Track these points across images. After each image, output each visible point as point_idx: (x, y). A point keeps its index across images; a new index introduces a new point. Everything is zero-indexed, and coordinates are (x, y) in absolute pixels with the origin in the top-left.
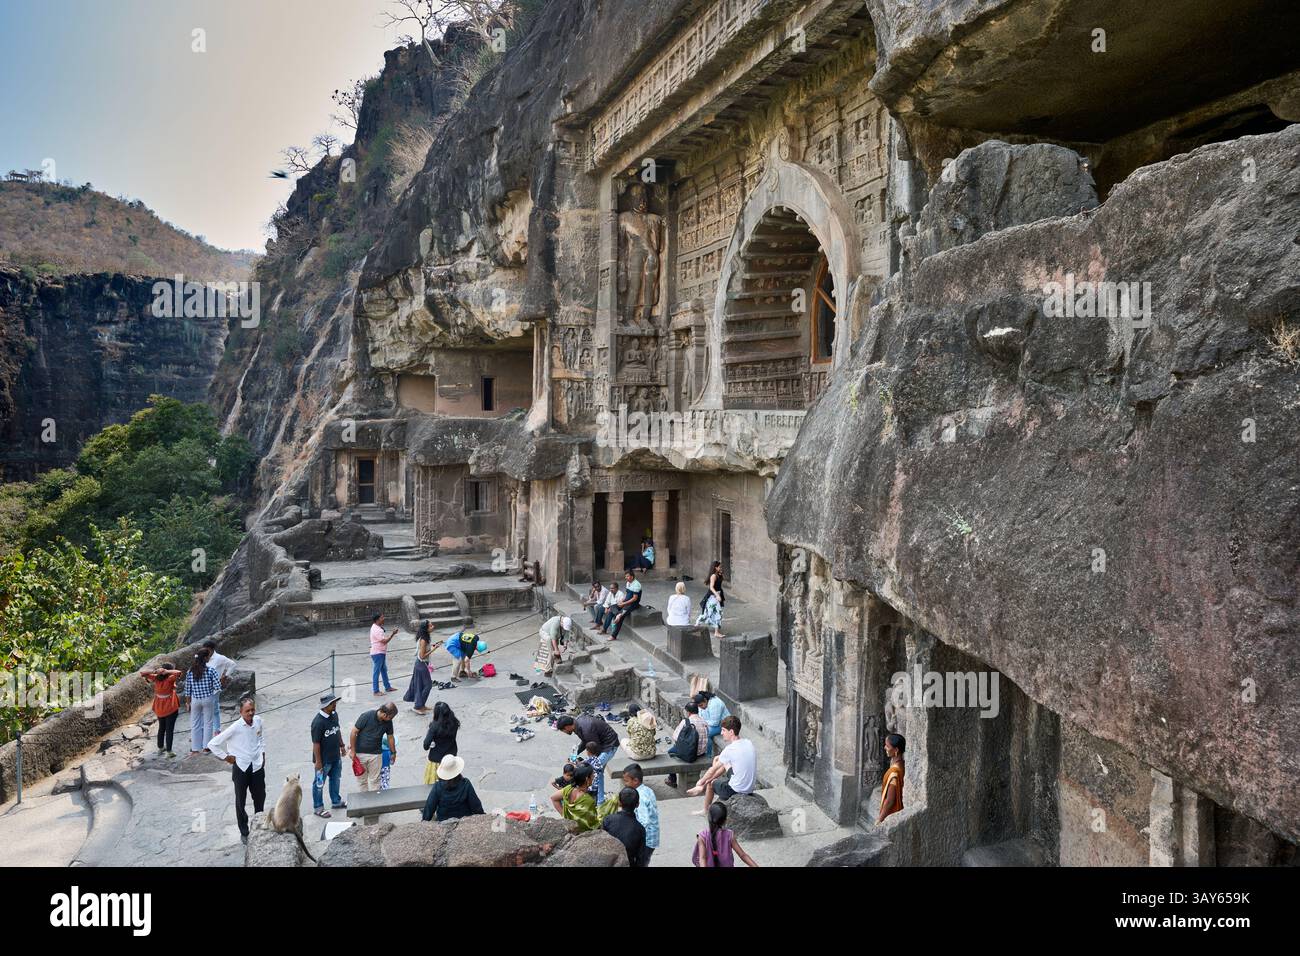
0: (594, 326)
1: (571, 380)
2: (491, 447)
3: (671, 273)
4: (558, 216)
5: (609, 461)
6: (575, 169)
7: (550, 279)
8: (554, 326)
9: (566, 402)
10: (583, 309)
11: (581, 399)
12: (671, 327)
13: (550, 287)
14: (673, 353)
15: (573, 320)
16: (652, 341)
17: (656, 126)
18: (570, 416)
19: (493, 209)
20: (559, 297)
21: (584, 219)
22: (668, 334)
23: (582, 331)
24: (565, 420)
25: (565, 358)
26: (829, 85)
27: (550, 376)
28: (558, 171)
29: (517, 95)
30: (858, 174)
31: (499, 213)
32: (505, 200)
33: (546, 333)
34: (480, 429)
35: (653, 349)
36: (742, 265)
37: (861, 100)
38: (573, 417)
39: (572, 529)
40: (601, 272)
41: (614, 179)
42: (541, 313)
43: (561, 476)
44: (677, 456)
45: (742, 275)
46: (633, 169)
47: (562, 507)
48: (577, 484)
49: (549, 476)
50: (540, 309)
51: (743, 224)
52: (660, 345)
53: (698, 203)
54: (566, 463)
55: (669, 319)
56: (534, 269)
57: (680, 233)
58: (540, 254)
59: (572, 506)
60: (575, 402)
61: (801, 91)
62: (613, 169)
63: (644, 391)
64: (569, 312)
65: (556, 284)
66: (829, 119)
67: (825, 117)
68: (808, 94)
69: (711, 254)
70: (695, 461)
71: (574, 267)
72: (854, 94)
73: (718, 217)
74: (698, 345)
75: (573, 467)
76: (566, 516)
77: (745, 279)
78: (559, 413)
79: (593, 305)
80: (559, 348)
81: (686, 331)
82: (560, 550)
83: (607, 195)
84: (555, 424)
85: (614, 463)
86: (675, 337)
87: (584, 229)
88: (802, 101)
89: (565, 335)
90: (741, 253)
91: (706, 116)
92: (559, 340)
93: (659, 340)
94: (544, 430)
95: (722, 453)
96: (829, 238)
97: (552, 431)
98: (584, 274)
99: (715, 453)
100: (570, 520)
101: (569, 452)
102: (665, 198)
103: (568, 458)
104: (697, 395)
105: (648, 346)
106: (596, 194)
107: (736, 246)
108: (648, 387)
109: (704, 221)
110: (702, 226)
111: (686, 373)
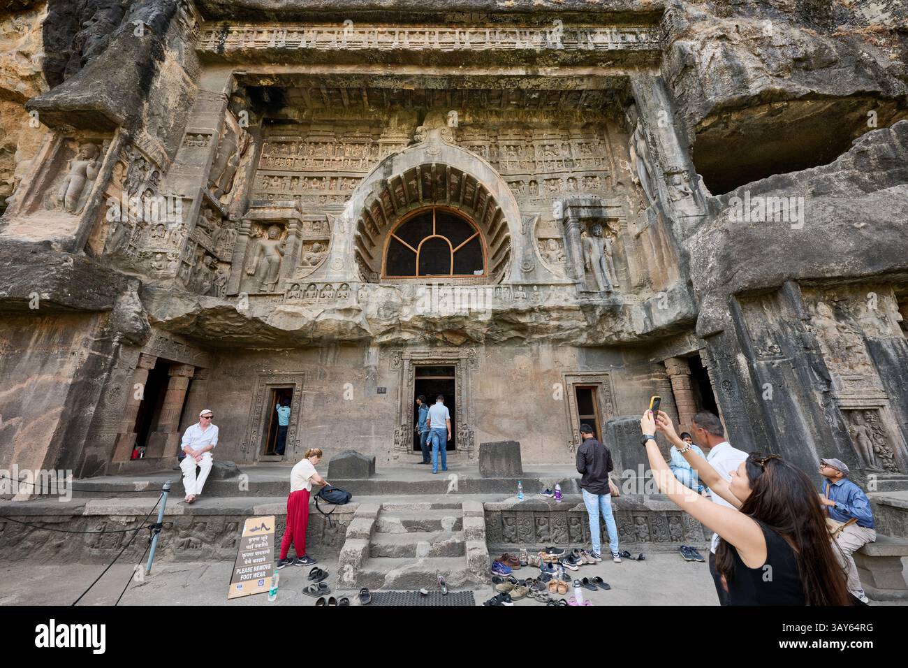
0: (165, 173)
3: (251, 177)
4: (165, 52)
5: (162, 314)
6: (190, 37)
7: (141, 95)
8: (128, 142)
9: (108, 231)
10: (163, 151)
11: (125, 236)
12: (248, 215)
13: (138, 102)
14: (245, 239)
15: (151, 152)
16: (220, 220)
18: (105, 249)
20: (146, 120)
21: (184, 80)
22: (241, 221)
23: (153, 169)
24: (99, 249)
25: (127, 182)
26: (492, 120)
27: (104, 188)
28: (174, 21)
30: (509, 169)
33: (112, 146)
35: (219, 227)
36: (380, 190)
37: (511, 137)
38: (108, 252)
39: (104, 389)
40: (189, 134)
41: (236, 76)
42: (122, 117)
43: (102, 312)
44: (287, 318)
45: (376, 196)
46: (273, 80)
47: (86, 356)
48: (139, 325)
49: (90, 307)
50: (120, 112)
51: (391, 166)
52: (225, 228)
53: (300, 142)
54: (115, 297)
55: (246, 208)
56: (123, 71)
57: (266, 155)
58: (138, 64)
59: (116, 356)
60: (118, 236)
61: (467, 115)
62: (241, 68)
63: (209, 259)
64: (149, 140)
65: (146, 105)
66: (480, 137)
67: (476, 135)
68: (474, 118)
69: (317, 178)
70: (314, 323)
71: (166, 108)
72: (505, 133)
73: (332, 158)
74: (298, 236)
75: (130, 305)
76: (92, 369)
77: (376, 201)
78: (96, 238)
79: (172, 156)
80: (124, 167)
81: (266, 224)
82: (61, 423)
83: (219, 82)
84: (87, 248)
85: (168, 318)
86: (249, 225)
87: (182, 88)
88: (468, 119)
89: (136, 160)
90: (384, 183)
91: (412, 83)
92: (128, 159)
93: (226, 223)
94: (69, 247)
95: (350, 319)
96: (497, 191)
97: (84, 254)
98: (172, 123)
99: (341, 317)
100: (105, 375)
101: (122, 285)
102: (256, 125)
103: (119, 292)
104: (289, 275)
105: (214, 224)
106: (197, 73)
107: (379, 176)
108: (213, 257)
109: (309, 155)
110: (305, 157)
111: (256, 258)
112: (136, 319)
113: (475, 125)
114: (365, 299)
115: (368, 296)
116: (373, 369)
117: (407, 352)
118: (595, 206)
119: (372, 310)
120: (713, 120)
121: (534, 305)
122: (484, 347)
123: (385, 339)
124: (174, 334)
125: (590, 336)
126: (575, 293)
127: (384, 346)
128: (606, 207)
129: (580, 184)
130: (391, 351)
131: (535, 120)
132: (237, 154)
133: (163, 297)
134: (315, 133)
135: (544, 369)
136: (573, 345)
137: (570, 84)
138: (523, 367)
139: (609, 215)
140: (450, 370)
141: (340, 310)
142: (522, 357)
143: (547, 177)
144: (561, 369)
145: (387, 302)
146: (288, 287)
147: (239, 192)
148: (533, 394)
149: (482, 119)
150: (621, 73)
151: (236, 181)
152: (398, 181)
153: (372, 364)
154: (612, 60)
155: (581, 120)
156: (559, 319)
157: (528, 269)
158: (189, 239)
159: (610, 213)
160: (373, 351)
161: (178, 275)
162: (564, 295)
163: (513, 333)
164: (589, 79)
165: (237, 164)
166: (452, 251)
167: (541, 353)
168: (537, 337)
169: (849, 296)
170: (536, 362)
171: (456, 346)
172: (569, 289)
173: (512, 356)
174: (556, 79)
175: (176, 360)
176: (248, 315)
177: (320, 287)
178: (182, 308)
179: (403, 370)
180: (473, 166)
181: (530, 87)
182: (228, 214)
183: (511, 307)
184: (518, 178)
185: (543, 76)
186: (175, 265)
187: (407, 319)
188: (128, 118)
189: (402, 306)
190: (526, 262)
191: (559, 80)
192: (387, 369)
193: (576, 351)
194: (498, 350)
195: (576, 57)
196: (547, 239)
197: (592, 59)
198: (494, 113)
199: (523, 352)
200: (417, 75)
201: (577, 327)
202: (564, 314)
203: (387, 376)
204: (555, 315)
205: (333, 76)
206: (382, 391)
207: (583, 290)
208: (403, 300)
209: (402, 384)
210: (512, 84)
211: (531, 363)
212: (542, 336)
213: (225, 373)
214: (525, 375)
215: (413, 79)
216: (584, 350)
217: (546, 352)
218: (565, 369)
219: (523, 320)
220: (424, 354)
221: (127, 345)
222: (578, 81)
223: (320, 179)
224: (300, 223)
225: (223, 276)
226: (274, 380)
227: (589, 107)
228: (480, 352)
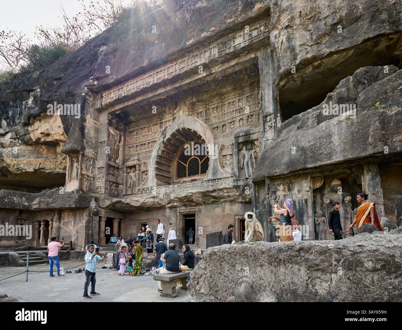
0: (96, 160)
1: (88, 176)
2: (45, 199)
3: (124, 150)
4: (86, 118)
5: (103, 205)
6: (92, 106)
7: (83, 138)
8: (83, 155)
9: (86, 183)
10: (94, 153)
11: (91, 183)
12: (125, 165)
13: (82, 141)
14: (125, 174)
15: (90, 155)
16: (117, 169)
17: (139, 96)
18: (86, 189)
19: (29, 119)
20: (86, 146)
21: (95, 123)
22: (123, 168)
23: (93, 160)
24: (85, 189)
25: (86, 168)
26: (205, 96)
27: (81, 172)
28: (86, 103)
29: (55, 78)
30: (214, 121)
31: (31, 121)
32: (38, 116)
33: (80, 157)
34: (27, 196)
35: (117, 172)
36: (163, 145)
37: (215, 103)
38: (88, 189)
39: (92, 227)
40: (100, 143)
41: (109, 113)
42: (79, 149)
43: (88, 207)
44: (135, 202)
45: (162, 148)
46: (120, 111)
47: (87, 219)
48: (96, 210)
49: (84, 207)
50: (79, 147)
51: (166, 133)
52: (119, 171)
53: (137, 130)
54: (89, 203)
55: (124, 163)
56: (76, 133)
57: (128, 139)
58: (79, 128)
59: (92, 218)
60: (89, 184)
61: (194, 98)
62: (109, 110)
63: (115, 184)
64: (89, 152)
65: (85, 141)
66: (202, 107)
67: (200, 106)
68: (197, 98)
69: (144, 144)
70: (144, 203)
71: (91, 138)
72: (212, 101)
73: (148, 134)
74: (139, 170)
75: (93, 204)
76: (88, 222)
77: (163, 150)
78: (83, 187)
79: (97, 153)
80: (84, 163)
81: (131, 167)
82: (86, 234)
83: (104, 118)
84: (82, 190)
85: (105, 206)
86: (125, 169)
87: (95, 127)
88: (194, 100)
89: (87, 160)
90: (163, 142)
91: (164, 95)
92: (85, 160)
93: (119, 170)
94: (78, 191)
95: (155, 200)
96: (206, 136)
97: (81, 192)
98: (94, 141)
99: (152, 200)
100: (91, 223)
101: (90, 199)
102: (122, 127)
103: (90, 201)
104: (138, 186)
105: (115, 171)
106: (98, 117)
107: (162, 140)
108: (116, 183)
109: (140, 134)
110: (139, 136)
111: (130, 181)
112: (94, 208)
113: (198, 101)
114: (158, 192)
115: (159, 191)
116: (168, 216)
117: (178, 209)
118: (247, 134)
119: (161, 196)
120: (285, 81)
121: (215, 188)
122: (204, 206)
123: (169, 206)
124: (110, 210)
125: (242, 198)
126: (232, 181)
127: (170, 208)
128: (253, 134)
129: (245, 121)
130: (173, 210)
131: (224, 90)
132: (117, 143)
133: (102, 200)
134: (141, 124)
135: (226, 213)
136: (238, 202)
137: (230, 71)
138: (218, 213)
139: (253, 138)
140: (194, 215)
141: (151, 197)
142: (218, 209)
143: (230, 121)
144: (233, 213)
145: (166, 193)
146: (137, 191)
147: (121, 157)
148: (221, 223)
149: (200, 98)
150: (253, 56)
151: (120, 153)
152: (169, 140)
153: (168, 215)
154: (247, 51)
155: (248, 82)
156: (228, 192)
157: (215, 173)
158: (106, 180)
159: (254, 137)
160: (168, 210)
161: (105, 193)
162: (228, 182)
163: (212, 200)
164: (237, 65)
165: (118, 146)
166: (200, 163)
167: (226, 207)
168: (222, 200)
169: (293, 181)
170: (223, 211)
171: (194, 206)
172: (230, 179)
173: (214, 209)
174: (221, 71)
175: (112, 217)
176: (125, 202)
177: (146, 189)
178: (108, 203)
179: (177, 216)
180: (196, 125)
181: (212, 79)
182: (119, 166)
183: (206, 190)
184: (217, 125)
185: (214, 73)
186: (103, 190)
187: (172, 198)
188: (81, 148)
189: (170, 193)
190: (214, 168)
191: (223, 71)
192: (172, 216)
193: (240, 205)
194: (209, 207)
195: (227, 57)
196: (227, 155)
197: (236, 55)
198: (205, 92)
199: (219, 207)
200: (164, 92)
201: (236, 195)
202: (229, 190)
203: (172, 218)
204: (225, 191)
205: (136, 103)
206: (171, 224)
207: (235, 179)
208: (171, 191)
209: (177, 221)
210: (203, 80)
211: (222, 211)
212: (224, 200)
213: (129, 220)
214: (219, 216)
215: (163, 94)
216: (244, 204)
217: (227, 206)
218: (235, 213)
219: (213, 194)
220: (184, 210)
221: (94, 215)
222: (232, 68)
223: (145, 144)
224: (140, 165)
225: (121, 189)
226: (141, 222)
227: (251, 72)
228: (203, 208)
